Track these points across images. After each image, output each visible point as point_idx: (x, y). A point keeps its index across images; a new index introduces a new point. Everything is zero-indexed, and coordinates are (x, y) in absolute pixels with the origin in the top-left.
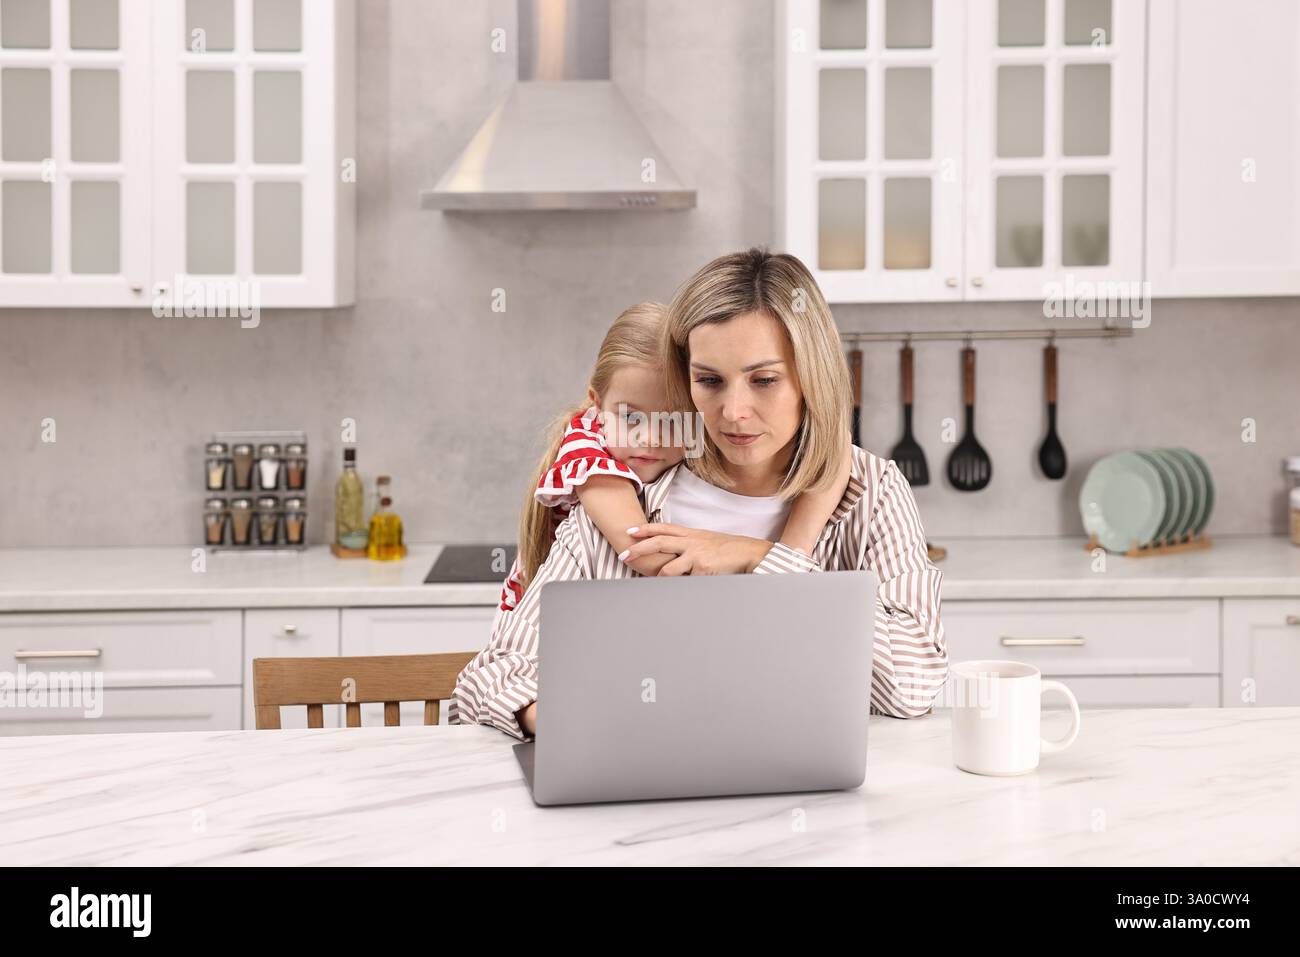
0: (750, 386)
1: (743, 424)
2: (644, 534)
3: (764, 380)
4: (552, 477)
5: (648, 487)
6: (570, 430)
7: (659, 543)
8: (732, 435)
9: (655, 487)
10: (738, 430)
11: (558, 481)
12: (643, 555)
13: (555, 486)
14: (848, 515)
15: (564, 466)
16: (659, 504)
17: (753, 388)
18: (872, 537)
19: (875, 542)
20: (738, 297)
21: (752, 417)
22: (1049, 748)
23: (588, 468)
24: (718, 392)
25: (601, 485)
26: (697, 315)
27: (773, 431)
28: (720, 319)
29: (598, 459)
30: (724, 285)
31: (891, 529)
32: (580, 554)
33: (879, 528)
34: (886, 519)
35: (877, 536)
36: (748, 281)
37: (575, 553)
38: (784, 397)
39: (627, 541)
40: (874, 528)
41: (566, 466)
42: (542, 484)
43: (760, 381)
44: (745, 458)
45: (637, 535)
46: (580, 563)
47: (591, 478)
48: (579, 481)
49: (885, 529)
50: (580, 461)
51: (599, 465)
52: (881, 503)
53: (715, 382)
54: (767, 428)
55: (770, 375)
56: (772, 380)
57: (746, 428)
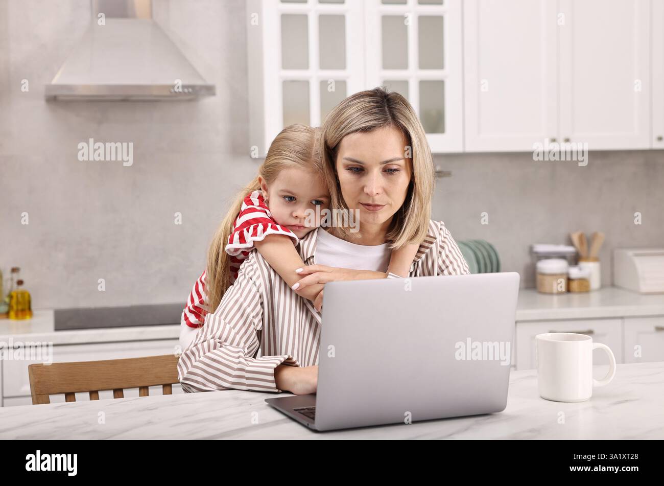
0: (382, 174)
1: (377, 198)
2: (306, 272)
3: (391, 170)
4: (238, 236)
5: (302, 242)
6: (244, 207)
7: (317, 277)
8: (369, 205)
9: (307, 242)
10: (373, 201)
11: (242, 239)
12: (308, 286)
13: (241, 243)
14: (423, 256)
15: (245, 230)
16: (312, 252)
17: (384, 175)
18: (440, 267)
19: (442, 271)
20: (378, 116)
21: (382, 193)
22: (597, 384)
23: (264, 230)
24: (360, 177)
25: (274, 241)
26: (350, 127)
27: (393, 203)
28: (366, 130)
29: (270, 225)
30: (367, 109)
31: (451, 262)
32: (260, 285)
33: (444, 262)
34: (447, 256)
35: (443, 267)
36: (381, 107)
37: (257, 284)
38: (402, 180)
39: (295, 277)
40: (441, 263)
41: (248, 230)
42: (231, 241)
43: (388, 170)
44: (374, 220)
45: (303, 273)
46: (260, 290)
47: (267, 236)
48: (259, 238)
49: (448, 263)
50: (258, 226)
51: (271, 227)
52: (443, 248)
53: (359, 170)
54: (390, 201)
55: (395, 167)
56: (396, 170)
57: (378, 200)
